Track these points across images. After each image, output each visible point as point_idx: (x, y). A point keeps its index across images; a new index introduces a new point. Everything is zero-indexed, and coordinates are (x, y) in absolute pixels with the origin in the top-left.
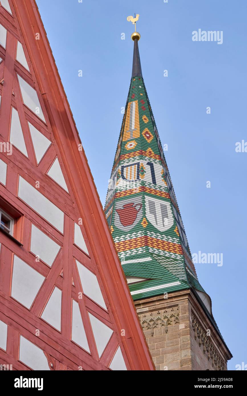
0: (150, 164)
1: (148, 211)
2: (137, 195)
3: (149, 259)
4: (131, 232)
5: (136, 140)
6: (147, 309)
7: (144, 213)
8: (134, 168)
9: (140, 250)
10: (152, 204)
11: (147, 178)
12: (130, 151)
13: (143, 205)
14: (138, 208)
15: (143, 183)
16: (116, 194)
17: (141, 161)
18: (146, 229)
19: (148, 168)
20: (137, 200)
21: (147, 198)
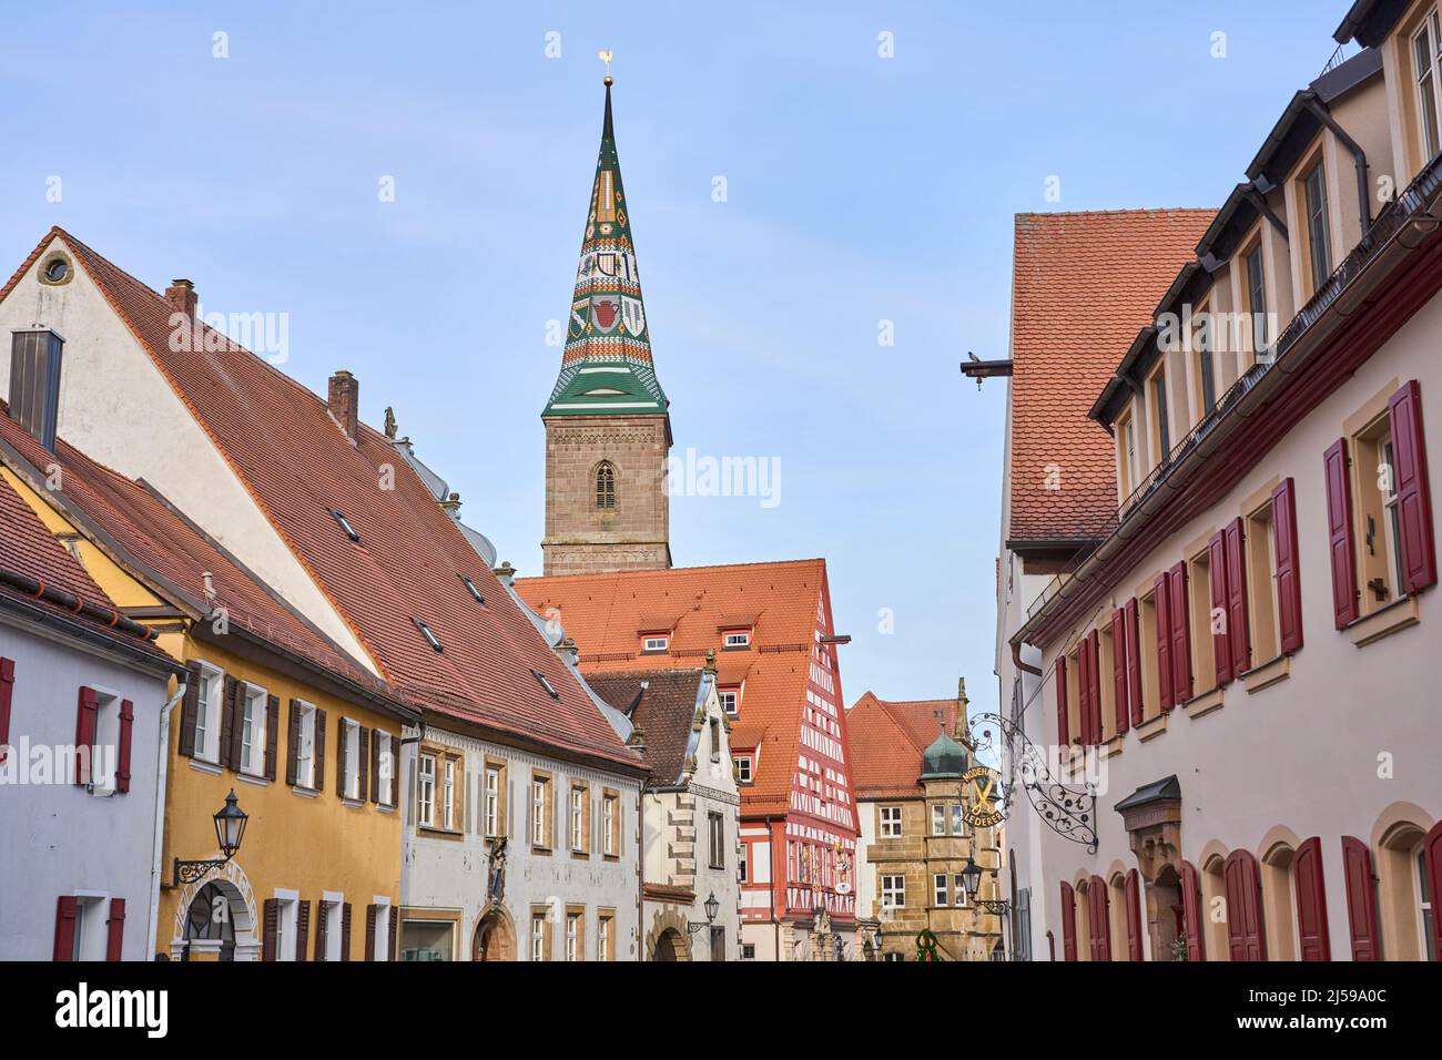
0: (624, 255)
1: (624, 314)
2: (613, 293)
3: (627, 370)
4: (609, 335)
5: (612, 223)
6: (626, 424)
7: (622, 317)
8: (610, 259)
9: (619, 359)
10: (627, 304)
11: (623, 274)
12: (606, 237)
13: (620, 307)
14: (615, 308)
15: (619, 280)
16: (593, 286)
17: (616, 252)
18: (623, 336)
19: (622, 260)
20: (614, 299)
21: (624, 298)
